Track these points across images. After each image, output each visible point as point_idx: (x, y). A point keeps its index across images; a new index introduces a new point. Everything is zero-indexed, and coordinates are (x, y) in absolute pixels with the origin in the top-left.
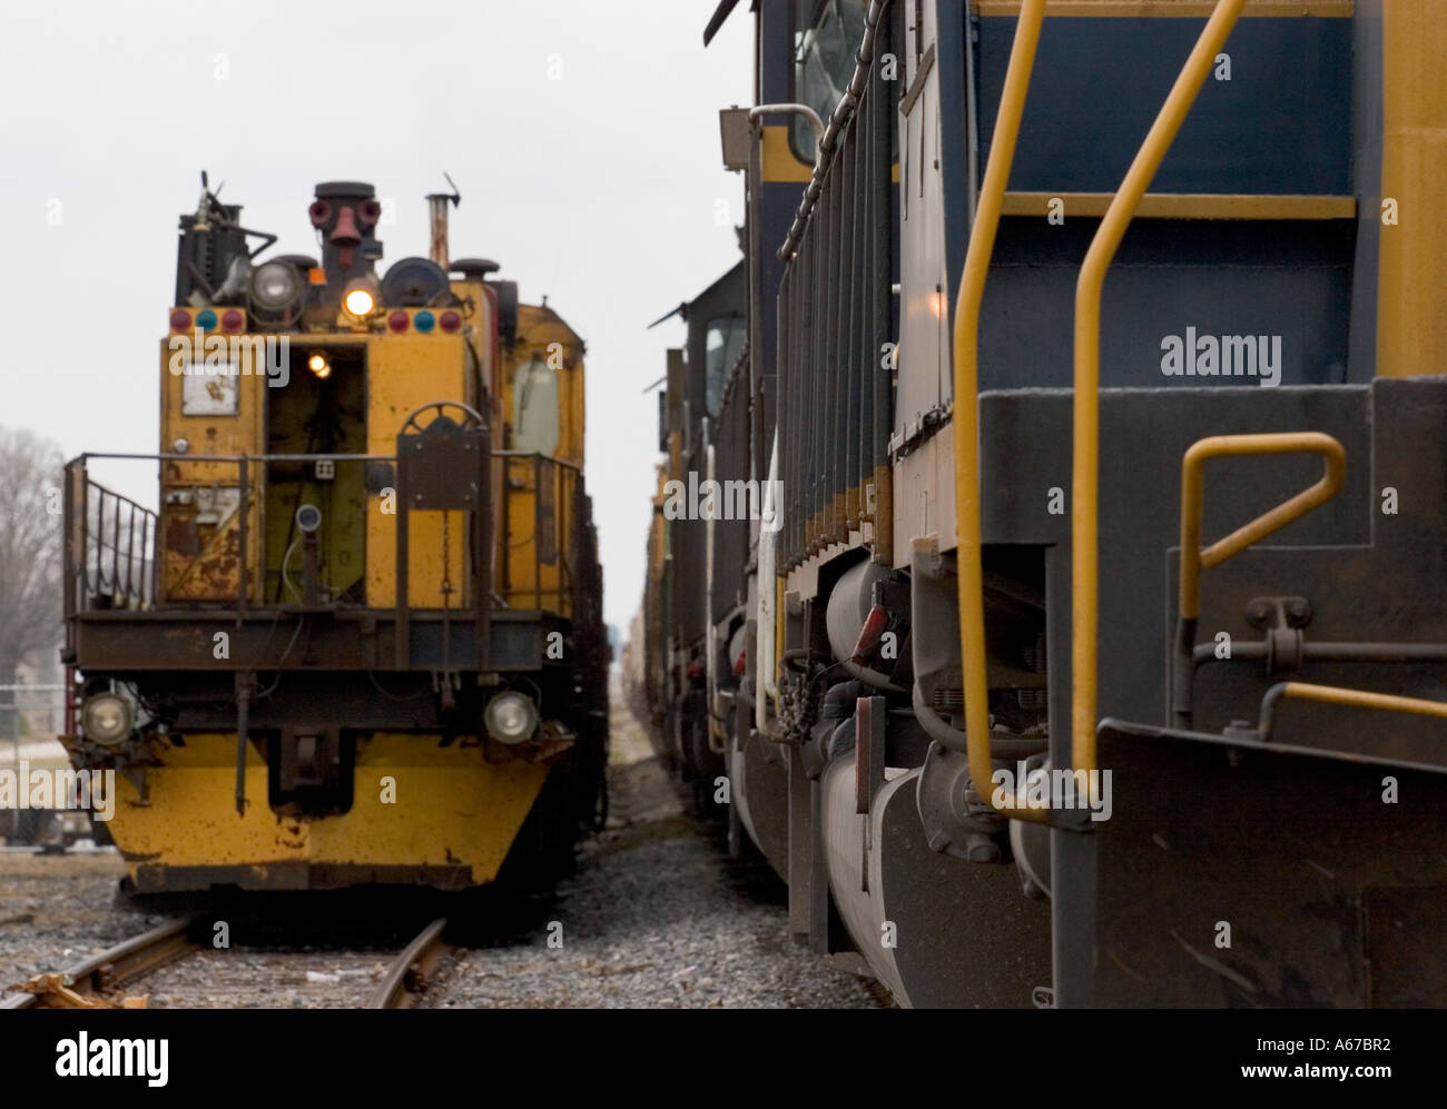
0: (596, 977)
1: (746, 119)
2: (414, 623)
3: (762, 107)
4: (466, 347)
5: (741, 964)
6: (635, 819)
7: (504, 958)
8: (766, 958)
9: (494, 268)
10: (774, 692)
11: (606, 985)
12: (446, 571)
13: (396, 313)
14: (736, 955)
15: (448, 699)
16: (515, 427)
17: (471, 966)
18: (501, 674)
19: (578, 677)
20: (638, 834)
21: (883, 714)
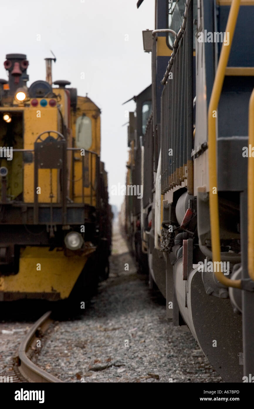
0: (103, 332)
1: (151, 34)
2: (40, 208)
3: (157, 30)
4: (58, 111)
5: (152, 327)
6: (120, 274)
7: (71, 325)
8: (161, 325)
9: (69, 83)
10: (160, 235)
11: (106, 335)
12: (51, 190)
13: (33, 100)
14: (151, 324)
15: (52, 235)
16: (76, 139)
17: (60, 328)
18: (71, 226)
19: (98, 226)
20: (121, 279)
21: (192, 246)
